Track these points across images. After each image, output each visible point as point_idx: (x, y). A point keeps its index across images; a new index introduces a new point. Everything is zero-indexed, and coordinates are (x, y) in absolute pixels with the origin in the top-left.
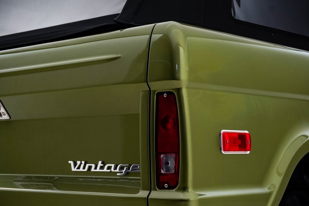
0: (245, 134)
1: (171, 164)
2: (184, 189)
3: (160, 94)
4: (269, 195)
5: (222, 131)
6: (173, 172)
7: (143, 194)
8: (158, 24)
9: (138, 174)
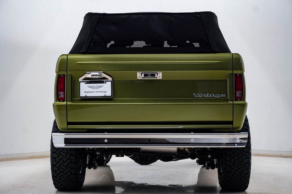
2: (244, 100)
3: (236, 74)
6: (241, 96)
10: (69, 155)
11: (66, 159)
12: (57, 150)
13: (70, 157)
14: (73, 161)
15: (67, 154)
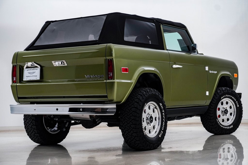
0: (127, 69)
1: (111, 74)
2: (114, 79)
3: (108, 60)
4: (133, 83)
5: (122, 68)
6: (111, 76)
7: (105, 81)
8: (108, 44)
9: (104, 77)
10: (32, 120)
11: (30, 123)
12: (29, 116)
13: (32, 121)
14: (34, 124)
15: (31, 119)
